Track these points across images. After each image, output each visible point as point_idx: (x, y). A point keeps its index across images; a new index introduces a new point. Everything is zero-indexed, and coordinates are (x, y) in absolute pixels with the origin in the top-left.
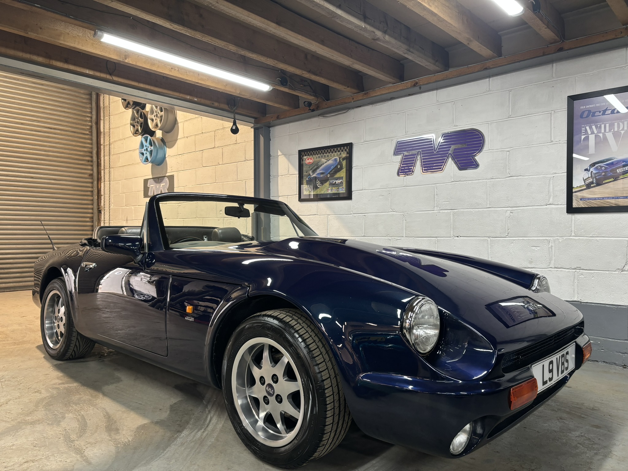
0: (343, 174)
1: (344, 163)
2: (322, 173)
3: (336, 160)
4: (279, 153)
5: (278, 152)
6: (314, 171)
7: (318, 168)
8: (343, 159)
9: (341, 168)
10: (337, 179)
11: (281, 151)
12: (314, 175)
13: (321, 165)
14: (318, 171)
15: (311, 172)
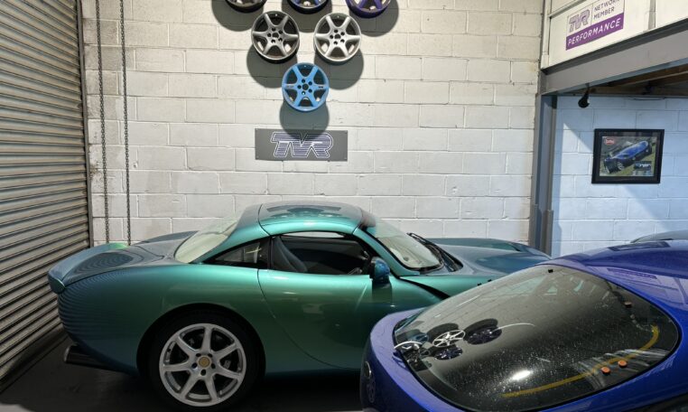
0: (652, 158)
1: (654, 148)
2: (625, 156)
3: (644, 144)
4: (565, 127)
5: (562, 126)
6: (614, 153)
7: (621, 150)
8: (653, 144)
9: (650, 153)
10: (644, 163)
11: (568, 125)
12: (615, 157)
13: (625, 147)
14: (622, 153)
15: (611, 154)
